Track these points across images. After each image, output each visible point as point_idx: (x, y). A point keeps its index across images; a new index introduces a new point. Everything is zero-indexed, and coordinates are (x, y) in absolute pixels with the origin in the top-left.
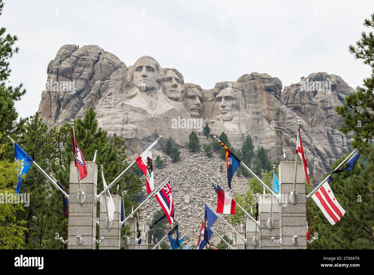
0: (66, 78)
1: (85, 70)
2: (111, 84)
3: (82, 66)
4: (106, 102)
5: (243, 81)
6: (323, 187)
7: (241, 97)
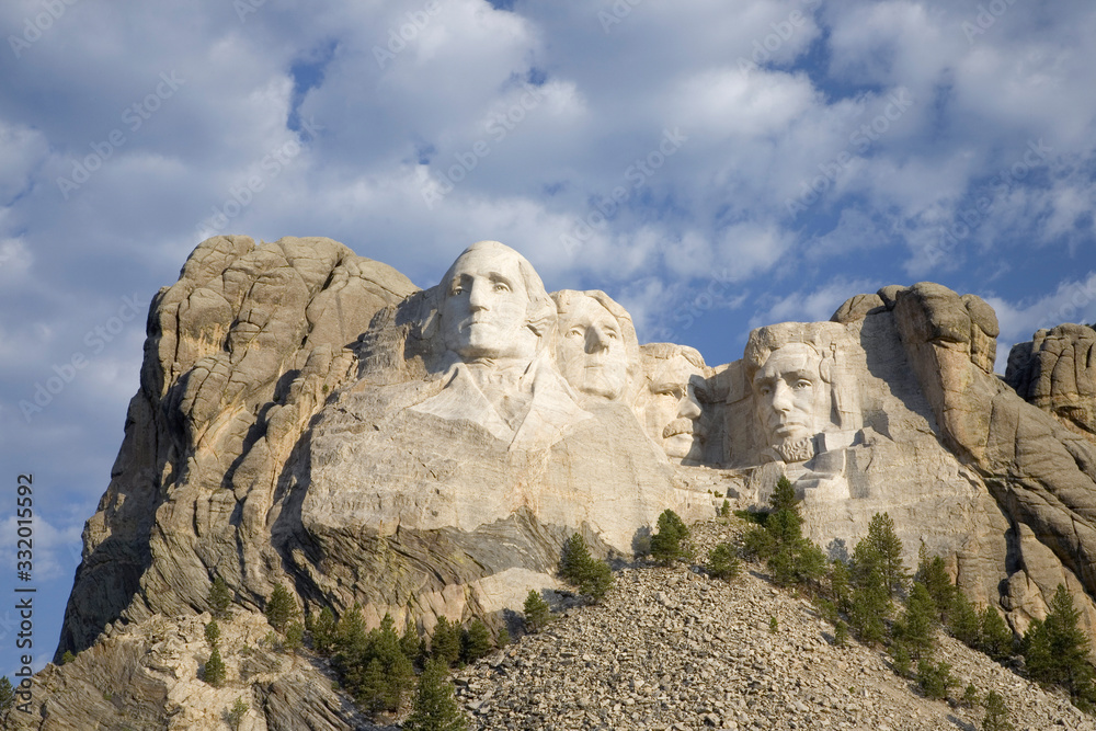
0: (210, 343)
3: (269, 301)
5: (852, 320)
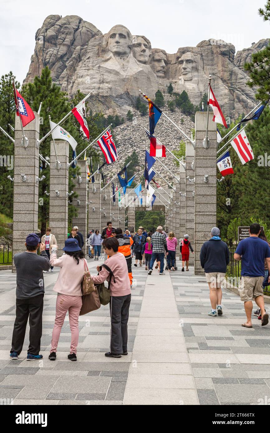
1: (67, 37)
2: (90, 50)
3: (65, 33)
4: (85, 65)
5: (202, 47)
6: (240, 135)
7: (200, 60)
